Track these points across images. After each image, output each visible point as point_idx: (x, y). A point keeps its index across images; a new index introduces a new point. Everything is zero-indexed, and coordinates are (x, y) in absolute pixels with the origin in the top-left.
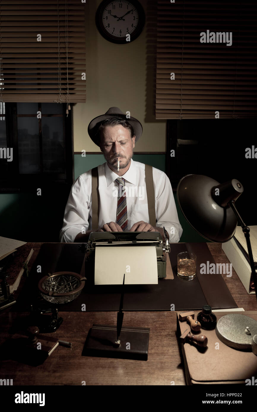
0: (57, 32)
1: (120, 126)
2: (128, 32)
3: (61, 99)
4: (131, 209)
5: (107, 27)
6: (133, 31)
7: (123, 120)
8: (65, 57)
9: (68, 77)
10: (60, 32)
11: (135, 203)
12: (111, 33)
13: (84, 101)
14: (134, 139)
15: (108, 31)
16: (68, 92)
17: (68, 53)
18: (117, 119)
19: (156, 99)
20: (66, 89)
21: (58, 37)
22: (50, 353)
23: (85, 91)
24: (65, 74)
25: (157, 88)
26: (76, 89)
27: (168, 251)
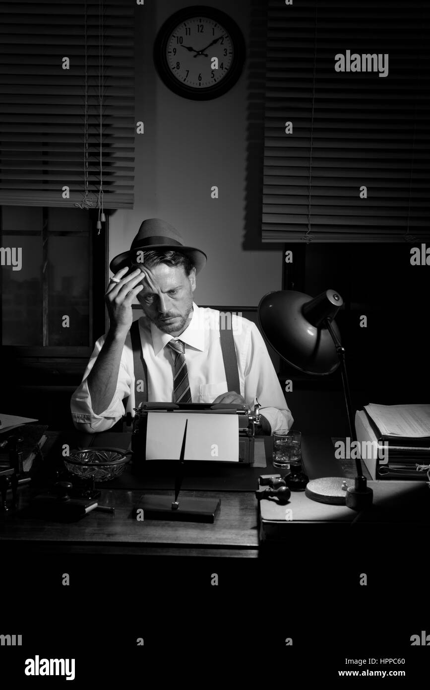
0: (84, 76)
2: (214, 77)
3: (89, 202)
4: (200, 392)
5: (175, 68)
6: (222, 76)
8: (97, 123)
9: (101, 161)
10: (89, 77)
12: (182, 80)
13: (130, 205)
15: (177, 76)
16: (101, 188)
17: (103, 116)
19: (263, 205)
20: (98, 183)
21: (85, 86)
22: (88, 510)
23: (132, 187)
24: (98, 154)
25: (264, 183)
26: (115, 184)
27: (257, 422)
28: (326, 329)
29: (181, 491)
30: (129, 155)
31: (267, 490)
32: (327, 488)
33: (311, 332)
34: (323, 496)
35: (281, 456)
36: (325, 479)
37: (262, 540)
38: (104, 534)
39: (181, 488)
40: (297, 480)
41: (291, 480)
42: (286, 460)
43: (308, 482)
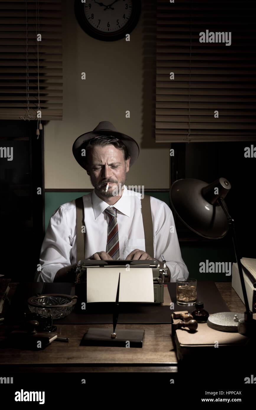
0: (25, 25)
1: (112, 147)
2: (119, 25)
3: (30, 115)
4: (125, 245)
5: (90, 18)
6: (125, 23)
7: (115, 138)
8: (36, 58)
9: (39, 86)
10: (28, 25)
11: (129, 238)
12: (96, 27)
13: (60, 117)
14: (128, 161)
15: (92, 24)
16: (39, 105)
17: (39, 53)
18: (109, 138)
19: (156, 116)
20: (37, 102)
21: (26, 32)
22: (51, 340)
23: (61, 104)
24: (36, 81)
25: (157, 100)
26: (48, 102)
27: (165, 273)
28: (219, 206)
29: (117, 325)
30: (59, 81)
31: (180, 323)
32: (223, 320)
33: (208, 208)
34: (222, 326)
35: (182, 297)
36: (220, 313)
37: (180, 360)
38: (64, 358)
39: (117, 323)
40: (201, 315)
41: (197, 315)
42: (187, 300)
43: (209, 316)
